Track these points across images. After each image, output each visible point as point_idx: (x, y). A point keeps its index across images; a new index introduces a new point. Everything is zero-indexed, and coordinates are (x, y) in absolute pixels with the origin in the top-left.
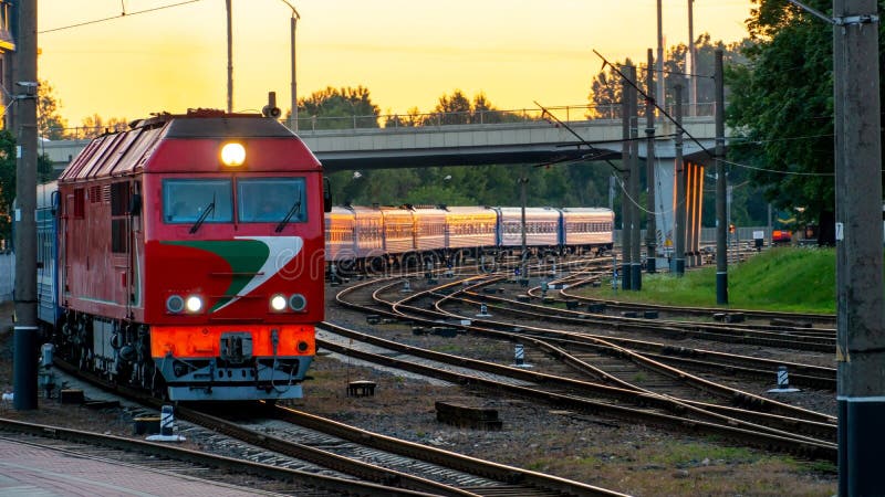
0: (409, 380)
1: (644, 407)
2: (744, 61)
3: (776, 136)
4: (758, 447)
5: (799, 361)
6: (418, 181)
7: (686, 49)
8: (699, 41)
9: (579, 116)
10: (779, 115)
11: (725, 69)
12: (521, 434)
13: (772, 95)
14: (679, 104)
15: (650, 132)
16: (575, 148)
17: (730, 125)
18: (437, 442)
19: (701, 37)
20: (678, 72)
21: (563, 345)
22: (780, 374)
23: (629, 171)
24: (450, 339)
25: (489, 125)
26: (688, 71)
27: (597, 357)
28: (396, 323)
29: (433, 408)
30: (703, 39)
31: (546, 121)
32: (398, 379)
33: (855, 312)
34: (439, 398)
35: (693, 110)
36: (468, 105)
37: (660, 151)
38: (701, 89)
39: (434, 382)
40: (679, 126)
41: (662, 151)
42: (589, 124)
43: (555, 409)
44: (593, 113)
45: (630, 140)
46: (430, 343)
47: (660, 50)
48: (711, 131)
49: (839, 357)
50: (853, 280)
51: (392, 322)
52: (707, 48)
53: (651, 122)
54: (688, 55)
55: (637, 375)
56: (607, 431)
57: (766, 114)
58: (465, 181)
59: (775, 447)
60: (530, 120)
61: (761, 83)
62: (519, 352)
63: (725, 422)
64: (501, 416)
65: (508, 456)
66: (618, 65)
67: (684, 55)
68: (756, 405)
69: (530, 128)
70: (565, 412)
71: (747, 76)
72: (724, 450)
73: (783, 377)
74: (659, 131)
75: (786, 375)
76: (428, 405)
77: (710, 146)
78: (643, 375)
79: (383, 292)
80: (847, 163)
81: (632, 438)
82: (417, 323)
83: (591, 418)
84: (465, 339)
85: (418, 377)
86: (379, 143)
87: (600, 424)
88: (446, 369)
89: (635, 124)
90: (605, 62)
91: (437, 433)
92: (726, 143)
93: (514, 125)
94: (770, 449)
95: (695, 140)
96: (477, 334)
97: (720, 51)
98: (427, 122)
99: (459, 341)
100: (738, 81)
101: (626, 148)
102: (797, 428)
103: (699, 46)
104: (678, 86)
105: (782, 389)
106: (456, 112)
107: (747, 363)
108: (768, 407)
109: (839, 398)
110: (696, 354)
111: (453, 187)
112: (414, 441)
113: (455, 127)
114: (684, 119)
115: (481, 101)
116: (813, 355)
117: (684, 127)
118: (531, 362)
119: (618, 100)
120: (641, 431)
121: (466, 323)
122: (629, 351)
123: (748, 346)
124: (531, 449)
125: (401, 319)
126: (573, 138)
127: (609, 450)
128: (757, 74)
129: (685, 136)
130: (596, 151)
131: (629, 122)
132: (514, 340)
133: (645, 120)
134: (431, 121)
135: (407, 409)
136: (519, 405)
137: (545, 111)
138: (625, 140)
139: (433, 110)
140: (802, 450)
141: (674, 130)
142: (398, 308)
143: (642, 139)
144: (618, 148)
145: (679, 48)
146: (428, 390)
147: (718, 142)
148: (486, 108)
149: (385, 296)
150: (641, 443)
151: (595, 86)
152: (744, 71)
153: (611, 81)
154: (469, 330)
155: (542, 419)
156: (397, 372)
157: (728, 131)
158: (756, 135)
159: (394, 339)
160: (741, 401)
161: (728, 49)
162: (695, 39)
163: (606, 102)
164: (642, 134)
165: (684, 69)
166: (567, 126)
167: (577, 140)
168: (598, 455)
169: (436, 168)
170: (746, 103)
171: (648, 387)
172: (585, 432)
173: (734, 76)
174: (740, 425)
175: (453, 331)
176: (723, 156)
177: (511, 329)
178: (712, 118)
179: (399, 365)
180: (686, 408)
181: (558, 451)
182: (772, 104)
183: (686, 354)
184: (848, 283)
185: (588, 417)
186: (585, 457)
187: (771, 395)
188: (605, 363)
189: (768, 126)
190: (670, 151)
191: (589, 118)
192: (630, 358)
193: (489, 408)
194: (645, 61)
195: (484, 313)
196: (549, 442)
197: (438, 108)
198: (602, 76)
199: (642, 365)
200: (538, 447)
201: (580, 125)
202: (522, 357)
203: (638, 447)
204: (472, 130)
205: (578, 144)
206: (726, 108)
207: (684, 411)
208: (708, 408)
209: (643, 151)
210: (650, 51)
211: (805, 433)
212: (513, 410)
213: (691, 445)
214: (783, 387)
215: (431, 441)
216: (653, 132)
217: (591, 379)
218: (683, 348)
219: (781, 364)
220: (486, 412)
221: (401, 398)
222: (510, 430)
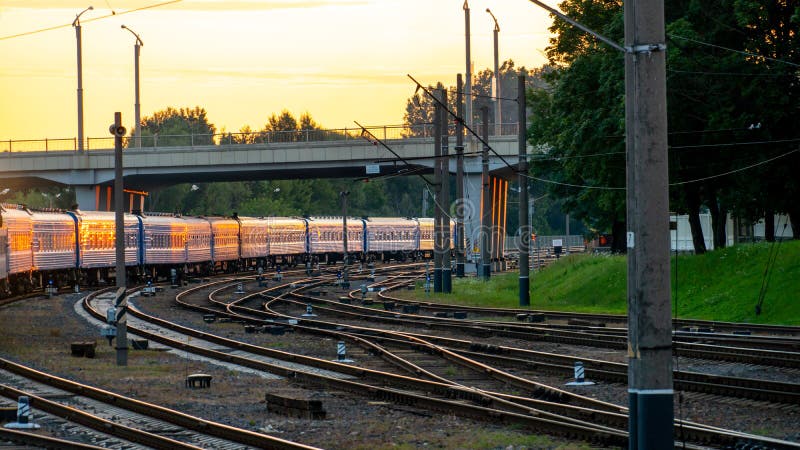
0: (241, 373)
1: (454, 398)
2: (544, 85)
3: (573, 154)
4: (556, 435)
5: (594, 357)
6: (250, 193)
7: (492, 74)
8: (503, 67)
9: (394, 134)
10: (576, 134)
11: (527, 92)
12: (343, 422)
13: (570, 116)
14: (485, 123)
15: (460, 150)
16: (392, 164)
17: (531, 143)
18: (267, 430)
19: (505, 63)
20: (483, 96)
21: (381, 342)
22: (576, 369)
23: (440, 184)
24: (279, 336)
25: (314, 143)
26: (494, 94)
27: (411, 353)
28: (230, 322)
29: (264, 398)
30: (508, 66)
31: (365, 139)
32: (232, 373)
33: (644, 312)
34: (268, 389)
35: (498, 129)
36: (295, 125)
37: (468, 167)
38: (506, 110)
39: (265, 375)
40: (485, 144)
41: (470, 167)
42: (403, 142)
43: (374, 400)
44: (408, 132)
45: (441, 156)
46: (260, 340)
47: (469, 75)
48: (515, 149)
49: (630, 353)
50: (643, 284)
51: (227, 321)
52: (511, 73)
53: (460, 140)
54: (494, 80)
55: (447, 369)
56: (421, 420)
57: (564, 133)
58: (292, 193)
59: (573, 435)
60: (351, 138)
61: (560, 106)
62: (341, 349)
63: (527, 412)
64: (325, 407)
65: (331, 442)
66: (431, 88)
67: (490, 80)
68: (555, 397)
69: (351, 145)
70: (383, 403)
71: (547, 100)
72: (527, 437)
73: (579, 371)
74: (468, 148)
75: (582, 370)
76: (258, 396)
77: (514, 162)
78: (452, 369)
79: (217, 294)
80: (637, 178)
81: (444, 426)
82: (249, 322)
83: (406, 408)
84: (293, 336)
85: (250, 371)
86: (215, 159)
87: (414, 413)
88: (276, 363)
89: (446, 141)
90: (419, 86)
91: (267, 422)
92: (528, 160)
93: (335, 143)
94: (568, 437)
95: (500, 157)
96: (303, 331)
97: (523, 76)
98: (258, 140)
99: (287, 339)
100: (539, 103)
101: (438, 164)
102: (592, 417)
103: (505, 71)
104: (485, 108)
105: (579, 382)
106: (284, 130)
107: (548, 359)
108: (566, 399)
109: (630, 391)
110: (501, 351)
111: (282, 199)
112: (246, 428)
113: (284, 144)
114: (490, 138)
115: (306, 121)
116: (607, 352)
117: (490, 144)
118: (352, 357)
119: (430, 121)
120: (451, 420)
121: (293, 322)
122: (441, 348)
123: (547, 344)
124: (352, 436)
125: (234, 319)
126: (389, 155)
127: (422, 437)
128: (556, 97)
129: (491, 153)
130: (411, 167)
131: (440, 140)
132: (337, 338)
133: (455, 139)
134: (262, 139)
135: (240, 399)
136: (340, 397)
137: (364, 130)
138: (437, 157)
139: (263, 128)
140: (597, 437)
141: (481, 147)
142: (231, 308)
143: (452, 156)
144: (431, 164)
145: (485, 73)
146: (260, 383)
147: (521, 158)
148: (311, 128)
149: (219, 297)
150: (451, 431)
151: (410, 108)
152: (544, 94)
153: (424, 103)
154: (296, 328)
155: (361, 409)
156: (231, 367)
157: (530, 149)
158: (555, 153)
159: (228, 337)
160: (541, 393)
161: (530, 74)
162: (500, 65)
163: (420, 123)
164: (452, 151)
165: (491, 93)
166: (384, 144)
167: (393, 156)
168: (412, 442)
169: (266, 182)
170: (546, 123)
171: (459, 380)
172: (401, 420)
173: (535, 99)
174: (541, 415)
175: (281, 330)
176: (526, 172)
177: (333, 327)
178: (515, 137)
179: (232, 360)
180: (492, 400)
181: (376, 439)
182: (570, 125)
183: (492, 350)
184: (638, 286)
185: (403, 408)
186: (400, 443)
187: (568, 388)
188: (419, 359)
189: (566, 143)
190: (478, 167)
191: (404, 136)
192: (441, 354)
193: (315, 399)
194: (455, 85)
195: (309, 313)
196: (369, 430)
197: (268, 127)
198: (416, 98)
199: (452, 360)
200: (358, 435)
201: (396, 142)
202: (343, 353)
203: (448, 435)
204: (299, 148)
205: (394, 160)
206: (527, 128)
207: (490, 402)
208: (512, 400)
209: (453, 166)
210: (459, 76)
211: (600, 422)
212: (336, 400)
213: (497, 433)
214: (580, 380)
215: (262, 429)
216: (462, 149)
217: (405, 372)
218: (489, 345)
219: (576, 360)
220: (311, 403)
221: (235, 390)
222: (333, 419)
